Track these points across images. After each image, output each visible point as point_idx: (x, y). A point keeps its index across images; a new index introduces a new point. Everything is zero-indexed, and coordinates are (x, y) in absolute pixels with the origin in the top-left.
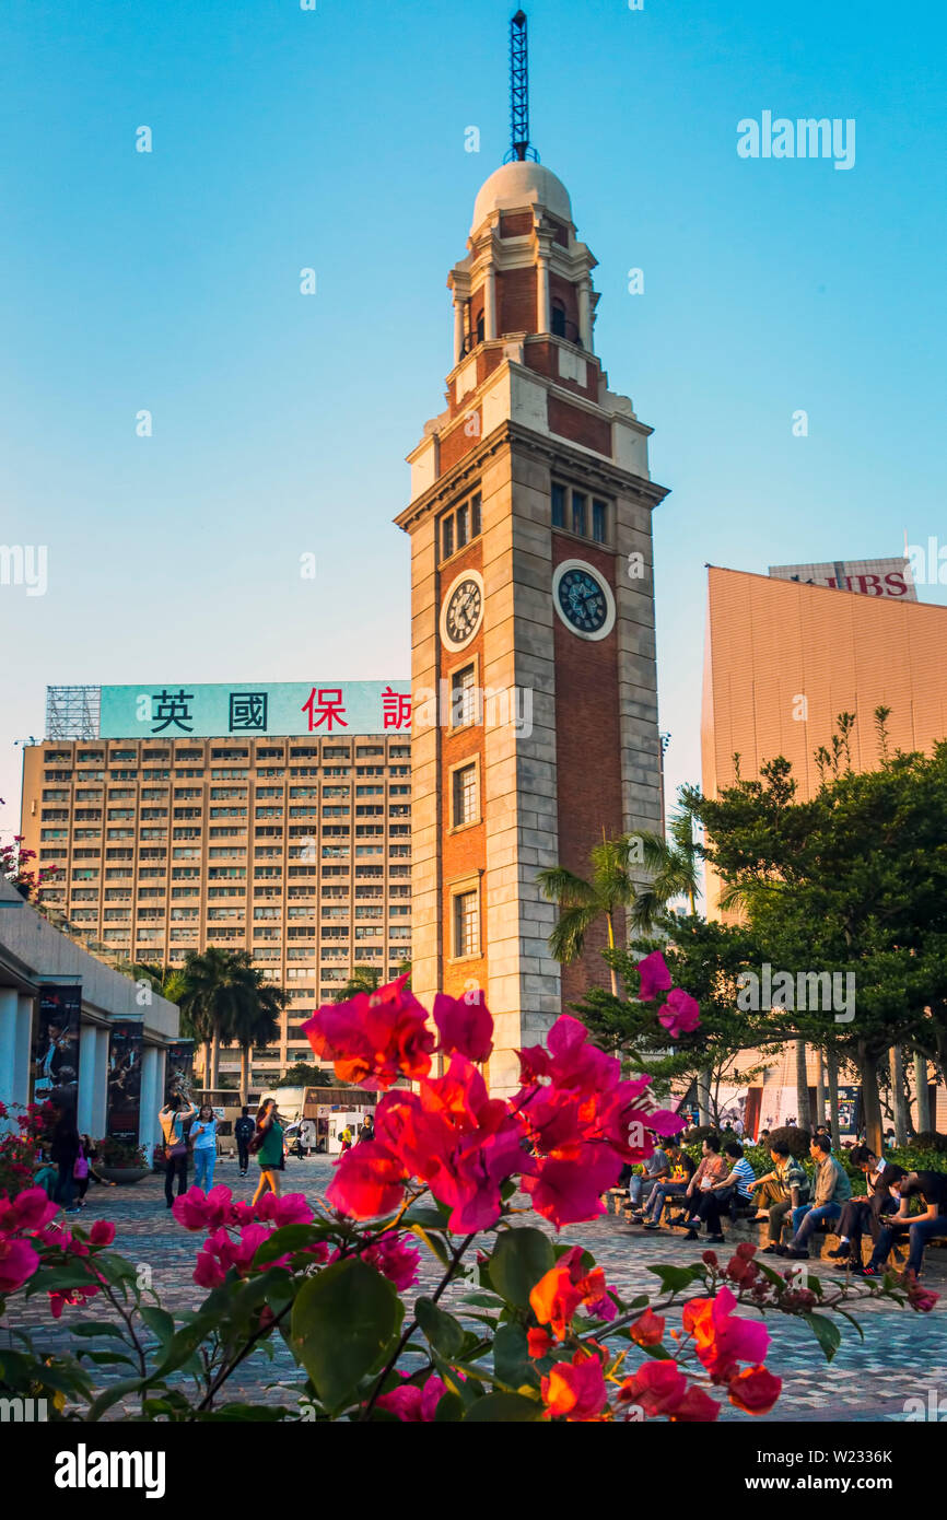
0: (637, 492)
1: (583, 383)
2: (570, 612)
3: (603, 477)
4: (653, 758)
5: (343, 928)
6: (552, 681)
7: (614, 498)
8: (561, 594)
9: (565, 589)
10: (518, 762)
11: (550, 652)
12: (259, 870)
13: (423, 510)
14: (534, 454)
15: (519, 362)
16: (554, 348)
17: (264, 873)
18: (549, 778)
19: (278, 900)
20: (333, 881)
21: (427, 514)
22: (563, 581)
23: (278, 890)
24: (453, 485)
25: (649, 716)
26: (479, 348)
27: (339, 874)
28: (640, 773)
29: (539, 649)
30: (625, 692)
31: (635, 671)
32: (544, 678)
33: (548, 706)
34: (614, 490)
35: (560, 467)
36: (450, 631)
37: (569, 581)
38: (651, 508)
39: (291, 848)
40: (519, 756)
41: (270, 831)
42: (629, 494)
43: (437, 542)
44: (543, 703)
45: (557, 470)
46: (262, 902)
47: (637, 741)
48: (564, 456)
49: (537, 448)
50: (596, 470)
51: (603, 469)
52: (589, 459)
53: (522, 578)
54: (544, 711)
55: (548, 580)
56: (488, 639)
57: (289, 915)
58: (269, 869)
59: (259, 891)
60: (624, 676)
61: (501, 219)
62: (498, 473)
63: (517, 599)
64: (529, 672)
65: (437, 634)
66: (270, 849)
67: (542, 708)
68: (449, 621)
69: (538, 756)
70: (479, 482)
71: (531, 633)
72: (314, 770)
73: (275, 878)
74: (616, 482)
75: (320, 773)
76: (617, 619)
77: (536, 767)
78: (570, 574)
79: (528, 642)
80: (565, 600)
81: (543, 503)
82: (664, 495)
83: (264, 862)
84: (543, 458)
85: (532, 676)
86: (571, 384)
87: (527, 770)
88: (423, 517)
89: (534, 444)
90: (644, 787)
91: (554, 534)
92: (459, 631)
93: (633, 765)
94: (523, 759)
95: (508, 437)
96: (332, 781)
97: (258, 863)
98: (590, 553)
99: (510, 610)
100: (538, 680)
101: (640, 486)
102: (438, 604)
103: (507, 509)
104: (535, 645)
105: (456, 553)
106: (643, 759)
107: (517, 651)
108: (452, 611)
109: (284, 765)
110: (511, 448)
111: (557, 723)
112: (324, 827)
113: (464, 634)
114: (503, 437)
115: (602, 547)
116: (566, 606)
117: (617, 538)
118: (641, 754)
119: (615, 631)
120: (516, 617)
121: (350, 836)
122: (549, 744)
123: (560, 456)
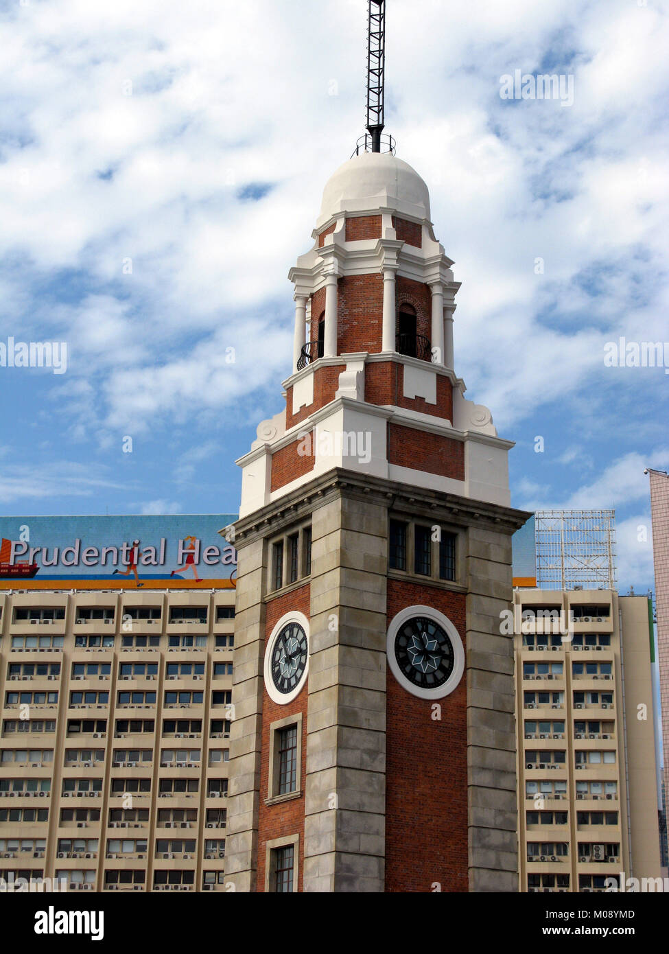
0: (493, 519)
1: (431, 399)
2: (408, 669)
3: (451, 509)
4: (508, 835)
5: (185, 871)
6: (383, 756)
7: (465, 528)
8: (398, 648)
9: (403, 642)
10: (338, 860)
11: (381, 722)
12: (69, 783)
13: (251, 530)
14: (368, 496)
15: (354, 397)
16: (398, 368)
17: (77, 787)
18: (376, 875)
19: (93, 829)
20: (175, 800)
21: (254, 534)
22: (401, 633)
23: (95, 814)
24: (283, 513)
25: (505, 782)
26: (318, 363)
27: (183, 790)
28: (492, 855)
29: (368, 720)
30: (472, 757)
31: (487, 729)
32: (373, 753)
33: (376, 787)
34: (464, 520)
35: (399, 505)
36: (276, 675)
37: (408, 631)
38: (510, 534)
39: (116, 750)
40: (339, 853)
41: (88, 725)
42: (483, 522)
43: (264, 567)
44: (370, 784)
45: (395, 508)
46: (71, 830)
47: (488, 816)
48: (404, 495)
49: (372, 490)
50: (442, 503)
51: (450, 502)
52: (434, 495)
53: (347, 640)
54: (372, 794)
55: (380, 639)
56: (314, 703)
57: (108, 852)
58: (84, 782)
59: (66, 814)
60: (471, 738)
61: (347, 220)
62: (329, 516)
63: (342, 664)
64: (355, 748)
65: (261, 676)
66: (86, 753)
67: (370, 790)
68: (274, 663)
69: (362, 850)
70: (309, 517)
71: (358, 703)
72: (155, 639)
73: (92, 795)
74: (467, 513)
75: (165, 643)
76: (466, 669)
77: (359, 863)
78: (411, 624)
79: (354, 714)
80: (402, 655)
81: (379, 548)
82: (525, 519)
83: (76, 771)
84: (380, 499)
85: (358, 753)
86: (418, 404)
87: (349, 869)
88: (251, 536)
89: (368, 488)
90: (498, 873)
91: (390, 581)
92: (283, 679)
93: (484, 846)
94: (343, 856)
95: (338, 483)
96: (178, 655)
97: (68, 772)
98: (435, 595)
99: (334, 678)
100: (366, 757)
101: (495, 513)
102: (263, 641)
103: (335, 562)
104: (363, 715)
105: (285, 588)
106: (496, 838)
107: (341, 726)
108: (278, 653)
109: (113, 632)
110: (341, 492)
111: (388, 805)
112: (166, 721)
113: (289, 684)
114: (333, 482)
115: (449, 584)
116: (403, 662)
117: (468, 574)
118: (492, 832)
119: (463, 683)
120: (341, 685)
121: (202, 734)
122: (377, 833)
123: (399, 492)
